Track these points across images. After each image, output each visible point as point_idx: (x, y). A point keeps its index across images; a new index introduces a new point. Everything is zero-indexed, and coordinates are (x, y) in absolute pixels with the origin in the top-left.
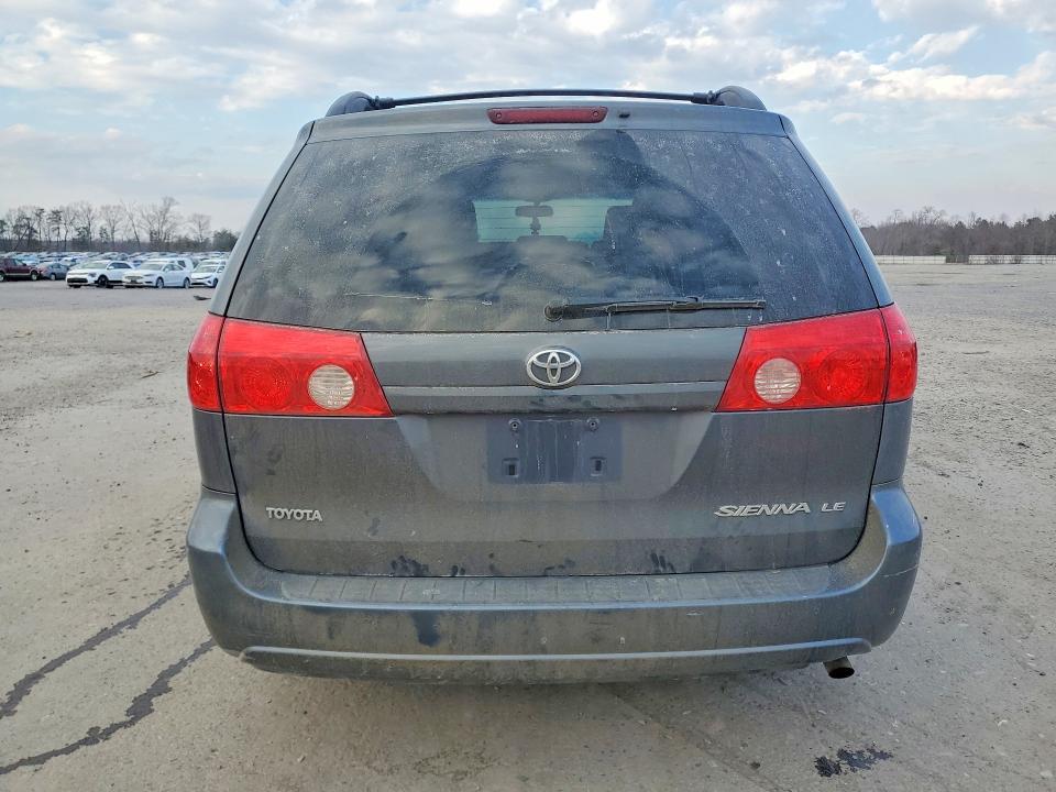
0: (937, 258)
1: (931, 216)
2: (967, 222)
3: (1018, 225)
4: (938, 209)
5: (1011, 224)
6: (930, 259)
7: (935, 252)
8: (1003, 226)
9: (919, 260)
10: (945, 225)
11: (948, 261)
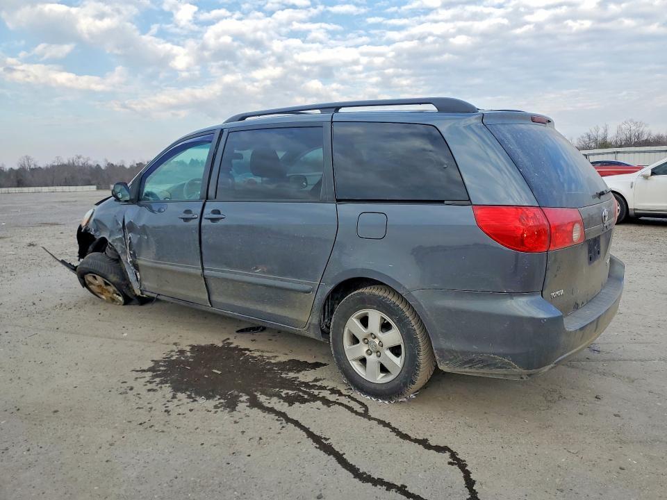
0: (92, 187)
1: (82, 160)
2: (103, 165)
3: (132, 167)
4: (86, 157)
5: (127, 166)
6: (87, 188)
7: (89, 183)
8: (122, 167)
9: (79, 188)
10: (91, 167)
11: (98, 189)
